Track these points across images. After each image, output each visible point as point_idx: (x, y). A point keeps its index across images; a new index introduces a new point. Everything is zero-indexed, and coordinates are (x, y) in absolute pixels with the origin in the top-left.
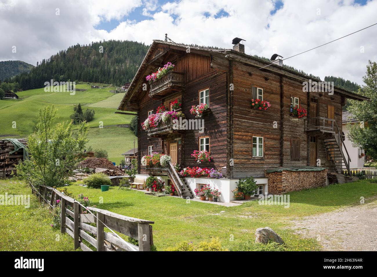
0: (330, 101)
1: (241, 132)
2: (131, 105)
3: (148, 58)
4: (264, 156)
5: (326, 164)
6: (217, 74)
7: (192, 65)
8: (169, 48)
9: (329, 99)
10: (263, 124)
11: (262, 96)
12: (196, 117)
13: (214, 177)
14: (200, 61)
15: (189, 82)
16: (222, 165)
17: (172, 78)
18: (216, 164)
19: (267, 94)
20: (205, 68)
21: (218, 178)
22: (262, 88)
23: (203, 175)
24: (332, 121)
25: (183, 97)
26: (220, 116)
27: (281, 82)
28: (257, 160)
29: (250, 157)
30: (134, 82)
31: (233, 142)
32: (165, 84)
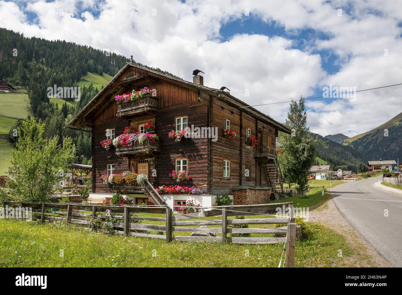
0: (269, 132)
1: (217, 156)
2: (86, 122)
3: (117, 78)
4: (230, 176)
5: (266, 185)
6: (197, 105)
7: (168, 92)
8: (147, 74)
9: (269, 131)
10: (229, 150)
11: (229, 126)
12: (175, 141)
13: (195, 194)
14: (178, 90)
15: (164, 107)
16: (202, 184)
17: (149, 102)
18: (194, 183)
19: (232, 125)
20: (184, 99)
21: (199, 195)
22: (229, 120)
23: (182, 192)
24: (273, 150)
25: (157, 121)
26: (199, 142)
27: (241, 115)
28: (226, 179)
29: (222, 178)
30: (96, 99)
31: (213, 164)
32: (140, 107)
